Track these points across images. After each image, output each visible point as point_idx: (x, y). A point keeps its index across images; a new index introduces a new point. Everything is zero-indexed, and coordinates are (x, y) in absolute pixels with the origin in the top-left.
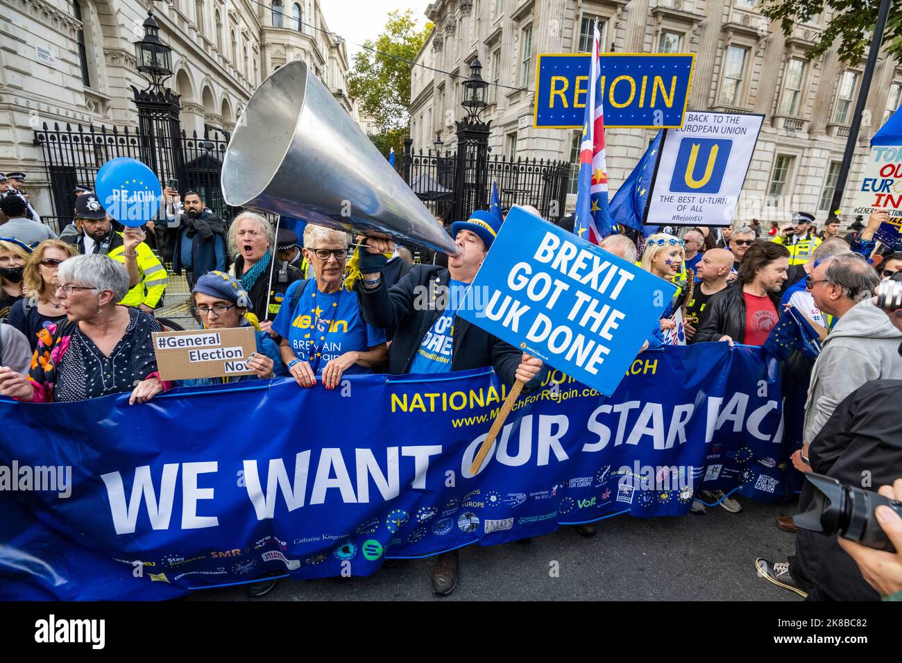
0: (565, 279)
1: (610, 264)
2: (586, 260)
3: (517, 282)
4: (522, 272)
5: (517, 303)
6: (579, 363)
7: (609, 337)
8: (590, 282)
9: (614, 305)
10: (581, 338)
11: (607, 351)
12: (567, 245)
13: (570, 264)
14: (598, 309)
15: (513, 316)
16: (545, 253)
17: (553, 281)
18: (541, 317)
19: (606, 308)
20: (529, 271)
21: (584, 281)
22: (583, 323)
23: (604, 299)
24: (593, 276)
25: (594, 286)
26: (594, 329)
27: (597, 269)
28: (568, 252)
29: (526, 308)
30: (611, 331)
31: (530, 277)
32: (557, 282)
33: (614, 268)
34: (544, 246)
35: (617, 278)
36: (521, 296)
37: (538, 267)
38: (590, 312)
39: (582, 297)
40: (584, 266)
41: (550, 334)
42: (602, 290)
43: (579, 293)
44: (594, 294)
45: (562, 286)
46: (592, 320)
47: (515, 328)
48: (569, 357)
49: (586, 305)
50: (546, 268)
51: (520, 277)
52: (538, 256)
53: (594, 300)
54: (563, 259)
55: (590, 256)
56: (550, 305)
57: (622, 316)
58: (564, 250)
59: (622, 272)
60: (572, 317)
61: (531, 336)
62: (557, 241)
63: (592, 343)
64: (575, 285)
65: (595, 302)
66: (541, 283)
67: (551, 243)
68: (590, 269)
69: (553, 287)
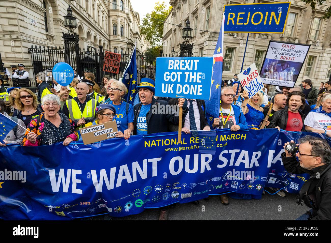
0: (180, 71)
1: (190, 60)
2: (183, 63)
3: (167, 78)
4: (167, 75)
5: (170, 85)
6: (195, 94)
7: (200, 82)
8: (187, 68)
9: (197, 71)
10: (192, 86)
11: (201, 86)
12: (176, 61)
13: (179, 66)
14: (193, 75)
15: (170, 89)
16: (171, 66)
17: (177, 73)
18: (178, 85)
19: (195, 73)
20: (169, 73)
21: (185, 69)
22: (190, 81)
23: (193, 71)
24: (187, 66)
25: (189, 69)
26: (194, 81)
27: (187, 64)
28: (177, 63)
29: (173, 85)
30: (200, 79)
31: (170, 75)
32: (178, 73)
33: (192, 61)
34: (170, 64)
35: (194, 63)
36: (170, 82)
37: (171, 71)
38: (191, 77)
39: (187, 74)
40: (183, 64)
41: (183, 89)
42: (191, 69)
43: (185, 73)
44: (190, 71)
45: (180, 73)
46: (193, 79)
47: (172, 92)
48: (191, 93)
49: (189, 75)
50: (173, 70)
51: (167, 77)
52: (169, 68)
54: (176, 65)
55: (183, 61)
56: (179, 81)
57: (201, 73)
58: (175, 63)
59: (195, 61)
60: (186, 81)
61: (178, 92)
62: (172, 61)
63: (196, 86)
64: (183, 71)
65: (191, 73)
66: (174, 75)
67: (171, 63)
68: (185, 65)
69: (177, 75)
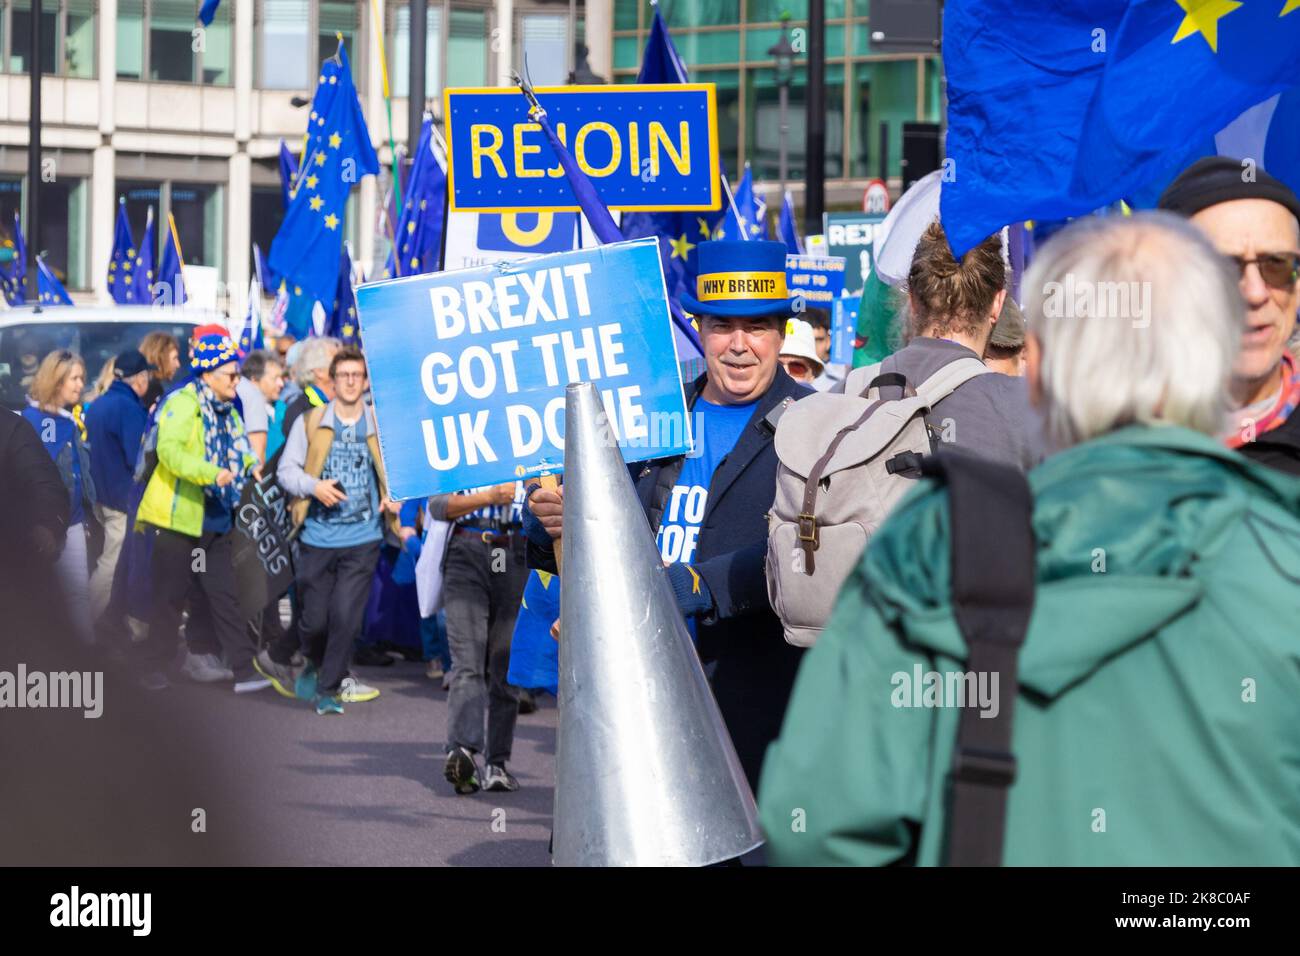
0: (504, 335)
1: (546, 271)
2: (511, 290)
3: (442, 389)
4: (438, 369)
5: (465, 418)
7: (623, 369)
8: (539, 316)
9: (595, 321)
12: (469, 288)
13: (494, 310)
14: (579, 343)
15: (474, 439)
16: (450, 322)
17: (490, 351)
18: (513, 413)
19: (588, 334)
20: (446, 361)
21: (530, 319)
22: (574, 376)
23: (574, 323)
24: (537, 303)
25: (548, 317)
26: (595, 373)
27: (535, 290)
28: (479, 296)
29: (483, 416)
30: (619, 359)
31: (455, 368)
32: (497, 348)
33: (555, 273)
34: (440, 314)
35: (569, 284)
36: (463, 405)
37: (454, 348)
38: (572, 356)
40: (515, 300)
41: (544, 427)
42: (563, 313)
43: (537, 341)
44: (556, 327)
45: (507, 349)
46: (583, 365)
47: (490, 456)
49: (559, 350)
50: (466, 339)
51: (442, 379)
52: (443, 332)
53: (564, 334)
54: (479, 311)
55: (511, 281)
56: (512, 387)
57: (616, 328)
58: (470, 297)
59: (569, 269)
60: (552, 379)
61: (520, 450)
62: (452, 293)
64: (523, 335)
65: (568, 337)
66: (477, 367)
67: (446, 301)
68: (525, 298)
69: (497, 359)
